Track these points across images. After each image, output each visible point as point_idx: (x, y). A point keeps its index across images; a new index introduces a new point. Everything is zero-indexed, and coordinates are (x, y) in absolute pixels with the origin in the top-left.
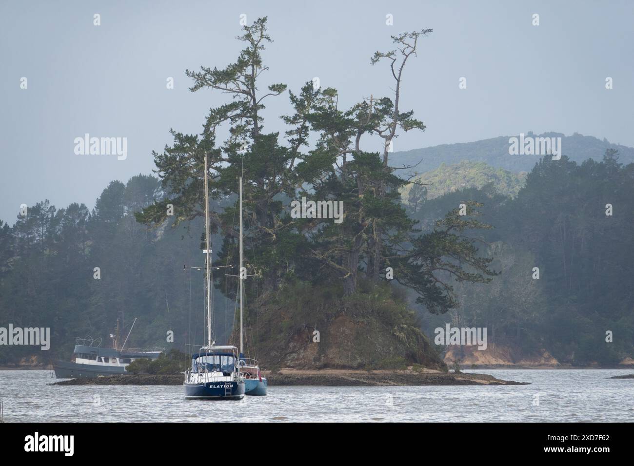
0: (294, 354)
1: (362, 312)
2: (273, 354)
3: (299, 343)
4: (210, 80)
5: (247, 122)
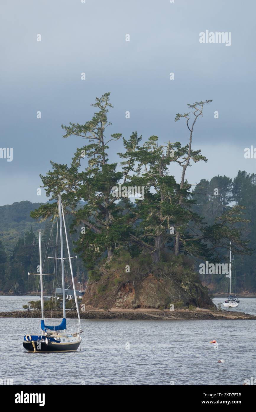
0: (121, 299)
1: (162, 274)
2: (108, 299)
3: (124, 292)
4: (75, 131)
5: (98, 156)
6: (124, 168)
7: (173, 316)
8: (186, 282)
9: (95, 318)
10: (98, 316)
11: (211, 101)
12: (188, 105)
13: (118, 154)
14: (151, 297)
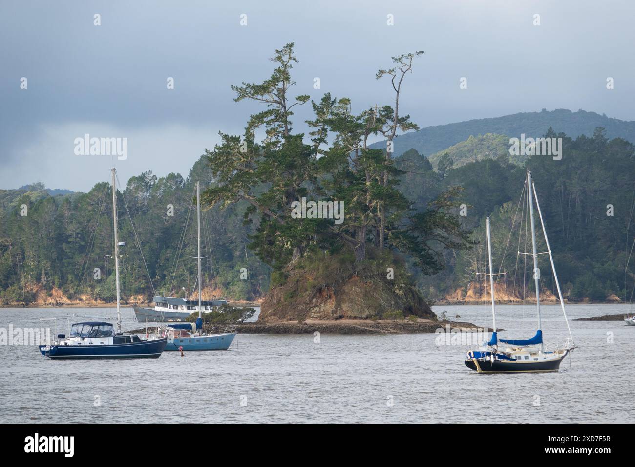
0: (316, 308)
1: (369, 275)
2: (300, 308)
3: (320, 299)
4: (250, 93)
5: (279, 125)
6: (314, 140)
7: (391, 328)
8: (401, 285)
9: (288, 332)
10: (293, 330)
11: (422, 52)
12: (393, 58)
13: (307, 121)
14: (356, 304)
